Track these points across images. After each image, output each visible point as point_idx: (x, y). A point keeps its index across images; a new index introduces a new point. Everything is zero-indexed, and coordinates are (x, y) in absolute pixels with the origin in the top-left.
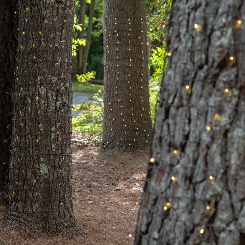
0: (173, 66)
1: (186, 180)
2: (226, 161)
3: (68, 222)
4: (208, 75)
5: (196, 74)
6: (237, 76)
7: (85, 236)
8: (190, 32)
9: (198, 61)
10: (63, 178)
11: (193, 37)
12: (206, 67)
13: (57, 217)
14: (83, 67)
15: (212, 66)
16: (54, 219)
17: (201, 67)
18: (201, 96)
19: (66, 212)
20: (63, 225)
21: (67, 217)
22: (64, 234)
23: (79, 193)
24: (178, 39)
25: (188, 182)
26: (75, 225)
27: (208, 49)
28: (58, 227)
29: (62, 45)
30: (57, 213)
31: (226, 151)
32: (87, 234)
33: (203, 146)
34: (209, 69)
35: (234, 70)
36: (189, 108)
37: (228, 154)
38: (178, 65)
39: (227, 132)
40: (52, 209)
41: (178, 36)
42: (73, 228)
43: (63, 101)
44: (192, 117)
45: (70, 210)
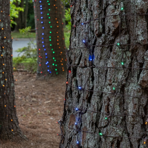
0: (77, 35)
1: (92, 125)
2: (124, 110)
3: (15, 131)
4: (105, 41)
5: (96, 41)
6: (129, 41)
7: (27, 140)
8: (89, 7)
9: (96, 31)
10: (10, 103)
11: (91, 11)
12: (103, 35)
13: (8, 129)
14: (25, 22)
15: (108, 34)
16: (6, 130)
17: (99, 35)
18: (101, 58)
19: (14, 125)
20: (12, 134)
21: (15, 128)
22: (13, 140)
23: (24, 107)
24: (79, 13)
25: (94, 127)
26: (20, 133)
27: (104, 20)
28: (9, 136)
29: (3, 14)
30: (7, 127)
31: (124, 102)
32: (28, 139)
33: (105, 98)
34: (106, 37)
35: (127, 36)
36: (92, 68)
37: (125, 104)
38: (81, 34)
39: (123, 86)
40: (4, 124)
41: (80, 10)
42: (19, 135)
43: (6, 52)
44: (95, 75)
45: (16, 123)
